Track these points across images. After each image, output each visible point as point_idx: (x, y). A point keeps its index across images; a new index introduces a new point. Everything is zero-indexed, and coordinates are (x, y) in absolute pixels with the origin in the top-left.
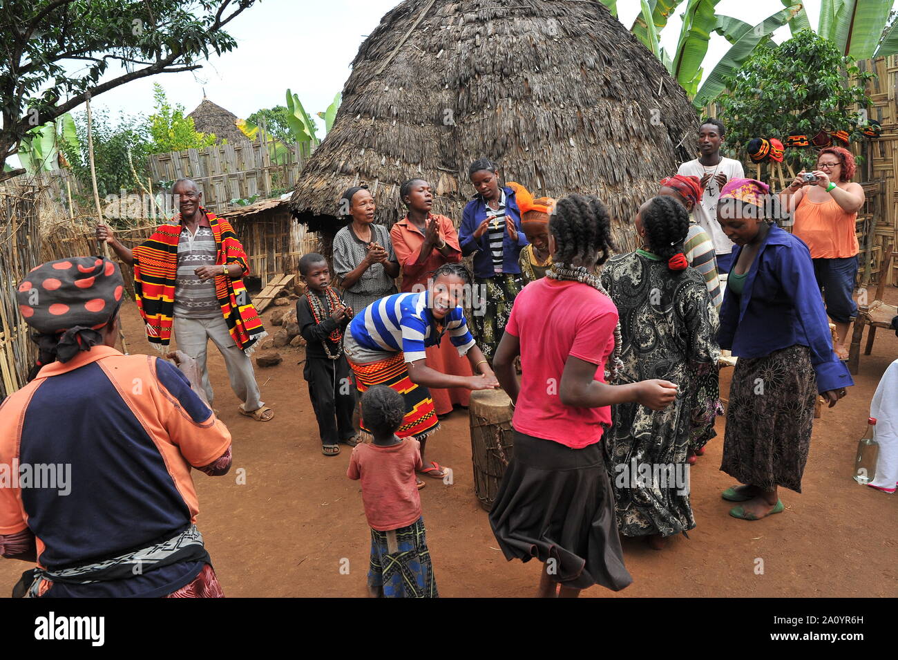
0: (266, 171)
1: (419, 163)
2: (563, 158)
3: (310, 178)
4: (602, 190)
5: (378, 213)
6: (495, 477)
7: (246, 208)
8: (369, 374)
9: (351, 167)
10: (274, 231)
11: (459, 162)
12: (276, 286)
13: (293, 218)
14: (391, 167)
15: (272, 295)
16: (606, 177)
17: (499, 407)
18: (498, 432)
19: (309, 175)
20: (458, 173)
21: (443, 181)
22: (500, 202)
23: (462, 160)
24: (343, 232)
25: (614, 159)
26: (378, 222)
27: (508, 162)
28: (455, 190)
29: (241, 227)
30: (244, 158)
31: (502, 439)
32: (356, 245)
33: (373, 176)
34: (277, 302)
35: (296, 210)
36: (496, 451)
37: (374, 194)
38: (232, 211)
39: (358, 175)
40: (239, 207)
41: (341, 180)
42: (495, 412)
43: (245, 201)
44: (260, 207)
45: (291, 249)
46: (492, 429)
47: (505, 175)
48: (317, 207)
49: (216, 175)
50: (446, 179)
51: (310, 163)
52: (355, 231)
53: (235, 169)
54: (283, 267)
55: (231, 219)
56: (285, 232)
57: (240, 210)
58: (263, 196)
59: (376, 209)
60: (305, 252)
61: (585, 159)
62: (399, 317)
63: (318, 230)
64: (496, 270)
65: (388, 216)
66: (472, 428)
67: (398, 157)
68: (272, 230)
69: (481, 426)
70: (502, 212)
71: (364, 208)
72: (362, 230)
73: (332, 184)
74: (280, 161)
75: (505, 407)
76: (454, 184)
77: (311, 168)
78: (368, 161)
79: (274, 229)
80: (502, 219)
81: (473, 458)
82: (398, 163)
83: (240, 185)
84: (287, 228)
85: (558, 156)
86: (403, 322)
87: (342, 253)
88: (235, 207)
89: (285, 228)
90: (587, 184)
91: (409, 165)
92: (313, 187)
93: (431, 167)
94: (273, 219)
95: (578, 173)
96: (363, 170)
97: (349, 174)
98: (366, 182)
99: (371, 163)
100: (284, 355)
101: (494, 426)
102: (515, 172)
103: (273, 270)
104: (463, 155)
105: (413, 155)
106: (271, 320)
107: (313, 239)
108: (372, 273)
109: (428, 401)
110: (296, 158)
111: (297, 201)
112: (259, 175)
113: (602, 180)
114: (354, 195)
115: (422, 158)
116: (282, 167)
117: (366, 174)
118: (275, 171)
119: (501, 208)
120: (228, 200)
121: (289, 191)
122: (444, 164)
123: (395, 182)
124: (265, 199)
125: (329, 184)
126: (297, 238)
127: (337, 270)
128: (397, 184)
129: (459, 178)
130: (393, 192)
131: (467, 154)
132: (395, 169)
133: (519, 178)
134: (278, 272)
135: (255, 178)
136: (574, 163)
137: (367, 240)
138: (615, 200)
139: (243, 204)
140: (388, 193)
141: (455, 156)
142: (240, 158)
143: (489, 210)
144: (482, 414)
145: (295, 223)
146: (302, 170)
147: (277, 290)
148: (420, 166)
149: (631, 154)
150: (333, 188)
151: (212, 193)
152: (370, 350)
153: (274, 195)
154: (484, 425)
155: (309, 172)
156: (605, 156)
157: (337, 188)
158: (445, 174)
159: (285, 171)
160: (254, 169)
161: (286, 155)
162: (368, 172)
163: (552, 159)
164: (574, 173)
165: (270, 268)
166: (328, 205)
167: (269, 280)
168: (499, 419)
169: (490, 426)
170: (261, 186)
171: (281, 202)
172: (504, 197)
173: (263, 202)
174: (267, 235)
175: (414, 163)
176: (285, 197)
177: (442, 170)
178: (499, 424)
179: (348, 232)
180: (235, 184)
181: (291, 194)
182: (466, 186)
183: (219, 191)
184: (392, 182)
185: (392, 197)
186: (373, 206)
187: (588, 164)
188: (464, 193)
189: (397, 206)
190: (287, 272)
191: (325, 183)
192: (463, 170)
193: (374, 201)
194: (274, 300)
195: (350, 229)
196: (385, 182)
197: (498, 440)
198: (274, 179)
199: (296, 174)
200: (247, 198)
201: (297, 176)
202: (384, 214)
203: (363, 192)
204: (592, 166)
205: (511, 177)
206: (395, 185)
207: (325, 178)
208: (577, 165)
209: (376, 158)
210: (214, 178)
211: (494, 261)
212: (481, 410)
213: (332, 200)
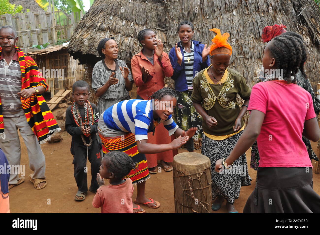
0: (54, 29)
1: (144, 25)
2: (229, 22)
3: (80, 32)
4: (252, 42)
5: (120, 54)
6: (187, 207)
7: (42, 50)
8: (112, 144)
9: (105, 26)
10: (59, 64)
11: (168, 25)
12: (59, 97)
13: (70, 56)
14: (128, 27)
15: (57, 102)
16: (254, 34)
17: (190, 166)
18: (190, 180)
19: (79, 30)
20: (167, 31)
21: (159, 36)
22: (191, 48)
23: (170, 23)
24: (99, 64)
25: (259, 23)
26: (120, 59)
27: (197, 25)
28: (165, 41)
29: (39, 62)
30: (40, 21)
31: (192, 184)
32: (106, 72)
33: (117, 32)
34: (60, 106)
35: (72, 51)
36: (189, 192)
37: (118, 43)
38: (34, 52)
39: (109, 31)
40: (37, 50)
41: (99, 34)
42: (188, 169)
43: (41, 46)
44: (50, 50)
45: (69, 75)
46: (186, 178)
47: (195, 32)
48: (85, 50)
49: (23, 30)
50: (160, 35)
51: (80, 23)
52: (106, 64)
53: (35, 28)
54: (64, 86)
55: (33, 57)
56: (65, 65)
57: (38, 52)
58: (52, 44)
59: (119, 51)
60: (77, 77)
61: (242, 23)
62: (135, 114)
63: (85, 63)
64: (189, 88)
65: (126, 55)
66: (174, 178)
67: (133, 21)
68: (58, 64)
69: (180, 177)
70: (192, 54)
71: (112, 50)
72: (110, 63)
73: (93, 36)
74: (62, 23)
75: (194, 166)
76: (165, 37)
77: (81, 27)
78: (114, 23)
79: (59, 63)
80: (192, 58)
81: (174, 196)
82: (132, 24)
83: (38, 37)
84: (67, 63)
85: (226, 21)
86: (136, 117)
87: (97, 77)
88: (35, 49)
89: (65, 63)
90: (243, 38)
91: (139, 26)
92: (82, 38)
93: (152, 27)
94: (58, 57)
95: (238, 31)
96: (112, 28)
97: (103, 30)
98: (114, 36)
99: (116, 24)
100: (64, 137)
101: (188, 177)
102: (201, 30)
103: (57, 87)
104: (170, 21)
105: (141, 20)
106: (56, 116)
107: (82, 70)
108: (116, 88)
109: (144, 162)
110: (72, 22)
111: (73, 46)
112: (50, 31)
113: (252, 35)
114: (107, 42)
115: (146, 22)
116: (63, 27)
117: (113, 31)
118: (59, 29)
119: (192, 51)
120: (31, 46)
121: (68, 41)
122: (159, 25)
123: (130, 36)
124: (53, 45)
125: (91, 36)
126: (72, 69)
127: (93, 86)
128: (132, 37)
129: (168, 34)
130: (129, 40)
131: (173, 20)
132: (130, 28)
133: (203, 34)
134: (61, 89)
135: (47, 33)
136: (236, 25)
137: (113, 69)
138: (259, 47)
139: (40, 48)
140: (126, 42)
141: (165, 21)
142: (38, 21)
143: (185, 52)
144: (180, 169)
145: (71, 59)
146: (75, 28)
147: (60, 99)
148: (145, 27)
149: (270, 20)
150: (94, 38)
151: (21, 41)
152: (113, 130)
153: (58, 43)
154: (182, 176)
155: (79, 29)
156: (254, 21)
157: (96, 39)
158: (160, 32)
159: (65, 29)
160: (46, 27)
161: (66, 20)
162: (115, 30)
163: (223, 23)
164: (235, 32)
165: (56, 86)
166: (91, 48)
167: (55, 93)
168: (190, 173)
169: (185, 177)
170: (51, 38)
171: (63, 47)
172: (193, 46)
173: (52, 47)
174: (54, 66)
175: (142, 25)
176: (65, 45)
177: (158, 29)
178: (191, 176)
179: (102, 64)
180: (35, 36)
181: (69, 43)
182: (172, 39)
183: (25, 40)
184: (129, 35)
185: (128, 44)
186: (117, 49)
187: (244, 26)
188: (171, 43)
189: (131, 50)
190: (66, 88)
191: (89, 35)
192: (170, 29)
193: (118, 46)
194: (58, 104)
195: (103, 62)
196: (125, 35)
197: (190, 185)
198: (59, 34)
199: (72, 31)
200: (42, 44)
201: (72, 32)
202: (124, 54)
203: (112, 41)
204: (246, 27)
205: (198, 33)
206: (130, 38)
207: (89, 32)
208: (237, 27)
209: (120, 21)
210: (22, 32)
211: (188, 82)
212: (180, 167)
213: (93, 46)
